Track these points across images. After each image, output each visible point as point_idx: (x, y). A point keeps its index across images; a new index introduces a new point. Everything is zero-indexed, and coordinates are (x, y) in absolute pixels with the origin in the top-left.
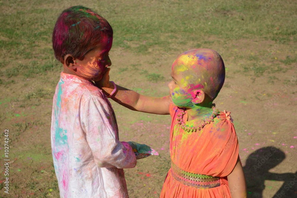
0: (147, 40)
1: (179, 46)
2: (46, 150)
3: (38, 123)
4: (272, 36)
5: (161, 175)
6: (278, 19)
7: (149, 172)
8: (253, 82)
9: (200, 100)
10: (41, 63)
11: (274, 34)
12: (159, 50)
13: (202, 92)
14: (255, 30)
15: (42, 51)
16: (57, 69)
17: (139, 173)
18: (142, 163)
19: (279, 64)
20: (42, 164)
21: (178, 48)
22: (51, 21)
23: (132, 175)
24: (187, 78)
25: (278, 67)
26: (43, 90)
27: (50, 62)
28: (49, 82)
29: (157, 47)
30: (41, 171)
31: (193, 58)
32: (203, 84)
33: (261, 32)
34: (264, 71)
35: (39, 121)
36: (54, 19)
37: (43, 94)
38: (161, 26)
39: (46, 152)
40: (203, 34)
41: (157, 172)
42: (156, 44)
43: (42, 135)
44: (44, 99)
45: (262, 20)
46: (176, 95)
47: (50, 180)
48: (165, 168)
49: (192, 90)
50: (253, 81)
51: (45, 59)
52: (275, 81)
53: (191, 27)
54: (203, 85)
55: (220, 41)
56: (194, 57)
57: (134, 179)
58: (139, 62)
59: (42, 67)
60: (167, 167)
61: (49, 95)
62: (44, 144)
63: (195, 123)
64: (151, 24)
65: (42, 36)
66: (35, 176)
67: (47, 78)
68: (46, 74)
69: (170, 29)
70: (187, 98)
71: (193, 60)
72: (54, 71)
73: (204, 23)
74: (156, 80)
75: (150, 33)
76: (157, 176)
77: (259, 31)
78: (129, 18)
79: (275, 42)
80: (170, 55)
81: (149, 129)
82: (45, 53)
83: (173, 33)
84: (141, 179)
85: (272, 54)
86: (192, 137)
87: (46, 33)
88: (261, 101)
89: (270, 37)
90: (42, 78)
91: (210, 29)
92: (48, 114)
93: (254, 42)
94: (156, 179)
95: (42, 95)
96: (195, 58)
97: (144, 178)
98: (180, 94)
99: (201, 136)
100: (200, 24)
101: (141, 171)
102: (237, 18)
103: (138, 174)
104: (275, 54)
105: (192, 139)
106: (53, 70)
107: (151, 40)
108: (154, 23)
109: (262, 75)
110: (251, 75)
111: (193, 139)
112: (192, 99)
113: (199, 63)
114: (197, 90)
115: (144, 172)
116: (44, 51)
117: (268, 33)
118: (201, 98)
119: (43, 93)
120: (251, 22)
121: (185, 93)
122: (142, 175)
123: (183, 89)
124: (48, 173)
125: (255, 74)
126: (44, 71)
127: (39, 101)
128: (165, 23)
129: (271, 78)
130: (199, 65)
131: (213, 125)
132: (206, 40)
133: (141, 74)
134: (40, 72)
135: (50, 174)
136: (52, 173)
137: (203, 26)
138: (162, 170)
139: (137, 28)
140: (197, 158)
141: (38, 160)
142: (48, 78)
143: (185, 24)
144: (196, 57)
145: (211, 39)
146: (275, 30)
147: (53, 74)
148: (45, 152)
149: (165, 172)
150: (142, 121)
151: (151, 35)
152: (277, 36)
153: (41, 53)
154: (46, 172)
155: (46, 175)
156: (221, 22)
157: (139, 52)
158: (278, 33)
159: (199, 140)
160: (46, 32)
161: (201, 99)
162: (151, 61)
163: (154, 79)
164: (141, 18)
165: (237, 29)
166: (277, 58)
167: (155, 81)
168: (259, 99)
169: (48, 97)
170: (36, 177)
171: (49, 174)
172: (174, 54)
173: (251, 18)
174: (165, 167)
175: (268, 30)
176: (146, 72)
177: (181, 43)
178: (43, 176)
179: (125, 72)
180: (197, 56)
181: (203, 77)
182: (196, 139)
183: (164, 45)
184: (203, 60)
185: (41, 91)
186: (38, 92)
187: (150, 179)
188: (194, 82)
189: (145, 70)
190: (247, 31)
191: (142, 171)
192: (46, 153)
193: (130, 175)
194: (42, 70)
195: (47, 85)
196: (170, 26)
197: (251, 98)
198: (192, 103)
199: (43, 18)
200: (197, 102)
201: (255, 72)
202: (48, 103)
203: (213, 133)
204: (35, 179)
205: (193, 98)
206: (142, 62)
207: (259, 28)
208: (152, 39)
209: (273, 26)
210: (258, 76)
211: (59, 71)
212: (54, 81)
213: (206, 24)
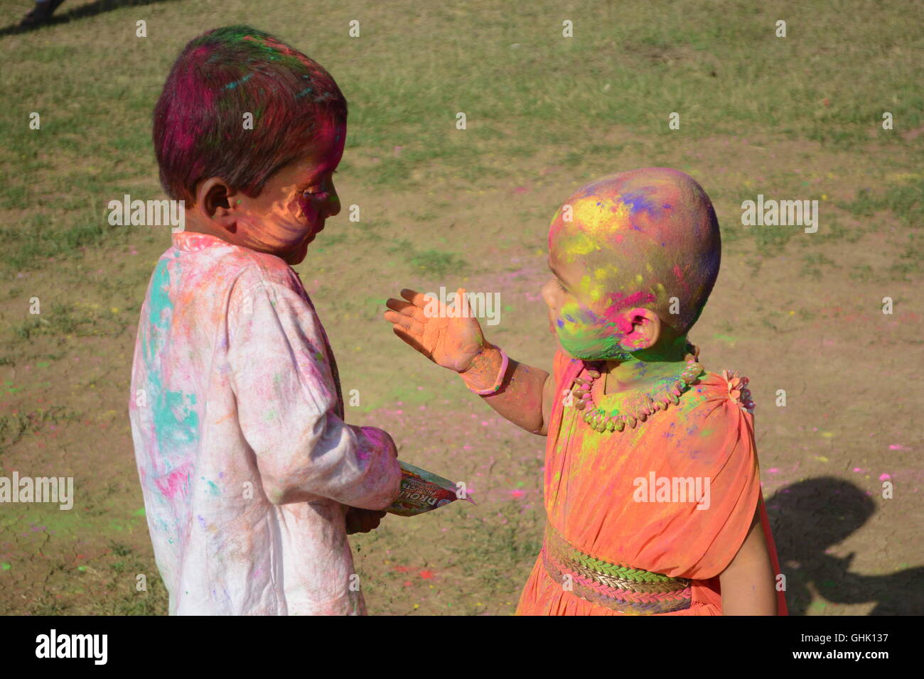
0: (407, 142)
1: (510, 162)
2: (89, 500)
3: (59, 415)
4: (810, 126)
5: (469, 572)
6: (828, 72)
7: (429, 566)
8: (754, 274)
9: (648, 340)
10: (63, 222)
11: (815, 121)
12: (444, 175)
13: (649, 315)
14: (754, 106)
15: (63, 184)
16: (114, 242)
17: (397, 567)
18: (404, 535)
19: (835, 216)
20: (78, 547)
21: (508, 168)
22: (87, 84)
23: (374, 574)
24: (600, 273)
25: (833, 226)
26: (72, 310)
27: (91, 219)
28: (90, 283)
29: (438, 166)
30: (76, 567)
31: (614, 210)
32: (651, 289)
33: (774, 114)
34: (788, 239)
35: (64, 408)
36: (97, 80)
37: (72, 321)
38: (450, 99)
39: (92, 507)
40: (586, 123)
41: (454, 565)
42: (436, 155)
43: (75, 454)
44: (78, 336)
45: (774, 75)
46: (569, 326)
47: (107, 596)
48: (480, 551)
49: (618, 310)
50: (755, 271)
51: (76, 208)
52: (824, 269)
53: (547, 100)
54: (654, 293)
55: (641, 144)
56: (618, 207)
57: (381, 589)
58: (382, 214)
59: (65, 235)
60: (485, 546)
61: (91, 325)
62: (85, 480)
63: (625, 402)
64: (418, 92)
65: (60, 136)
66: (59, 583)
67: (82, 269)
68: (81, 258)
69: (478, 107)
70: (604, 336)
71: (615, 217)
72: (107, 246)
73: (589, 89)
74: (442, 271)
75: (415, 122)
76: (456, 577)
77: (767, 110)
78: (344, 73)
79: (819, 144)
80: (481, 192)
81: (423, 429)
82: (74, 188)
83: (488, 122)
84: (404, 587)
85: (813, 185)
86: (610, 446)
87: (75, 126)
88: (782, 332)
89: (803, 129)
90: (66, 270)
91: (610, 107)
92: (92, 386)
93: (750, 146)
94: (451, 586)
95: (69, 325)
96: (619, 210)
97: (415, 584)
98: (580, 322)
99: (638, 446)
100: (576, 91)
101: (402, 561)
102: (695, 71)
103: (393, 570)
104: (820, 184)
105: (610, 452)
106: (101, 244)
107: (420, 142)
108: (428, 88)
109: (781, 250)
110: (746, 253)
111: (614, 452)
112: (620, 336)
113: (634, 226)
114: (633, 309)
115: (413, 565)
116: (72, 181)
117: (797, 116)
118: (648, 333)
119: (73, 317)
120: (740, 81)
121: (598, 321)
122: (407, 573)
123: (590, 308)
124: (100, 575)
125: (759, 249)
126: (72, 248)
127: (59, 344)
128: (460, 88)
129: (810, 259)
130: (634, 232)
131: (678, 414)
132: (595, 142)
133: (389, 254)
134: (61, 251)
135: (107, 576)
136: (115, 575)
137: (585, 96)
138: (469, 556)
139: (371, 104)
140: (623, 514)
141: (67, 532)
142: (87, 270)
143: (526, 90)
144: (622, 204)
145: (614, 138)
146: (820, 107)
147: (104, 258)
148: (87, 508)
149: (480, 564)
150: (400, 403)
151: (418, 127)
152: (826, 128)
153: (59, 189)
154: (95, 571)
155: (94, 579)
156: (642, 84)
157: (379, 183)
158: (829, 116)
159: (631, 456)
160: (75, 121)
161: (648, 336)
162: (422, 212)
163: (433, 270)
164: (383, 74)
165: (696, 107)
166: (829, 196)
167: (436, 274)
168: (775, 328)
169: (90, 330)
170: (61, 587)
171: (105, 578)
172: (494, 187)
173: (740, 71)
174: (480, 547)
175: (796, 108)
176: (406, 245)
177: (517, 152)
178: (85, 584)
179: (338, 247)
180: (627, 202)
181: (649, 268)
182: (621, 452)
183: (463, 158)
184: (645, 214)
185: (64, 311)
186: (58, 316)
187: (431, 587)
188: (622, 287)
189: (401, 241)
190: (730, 112)
191: (406, 561)
192: (92, 510)
193: (368, 576)
194: (64, 244)
195: (83, 292)
196: (477, 98)
197: (750, 325)
198: (620, 348)
199: (63, 77)
200: (637, 344)
201: (758, 242)
202: (91, 350)
203: (675, 440)
204: (58, 593)
205: (622, 332)
206: (391, 215)
207: (766, 100)
208: (423, 140)
209: (811, 95)
210: (768, 255)
211: (122, 248)
212: (106, 280)
213: (595, 91)
